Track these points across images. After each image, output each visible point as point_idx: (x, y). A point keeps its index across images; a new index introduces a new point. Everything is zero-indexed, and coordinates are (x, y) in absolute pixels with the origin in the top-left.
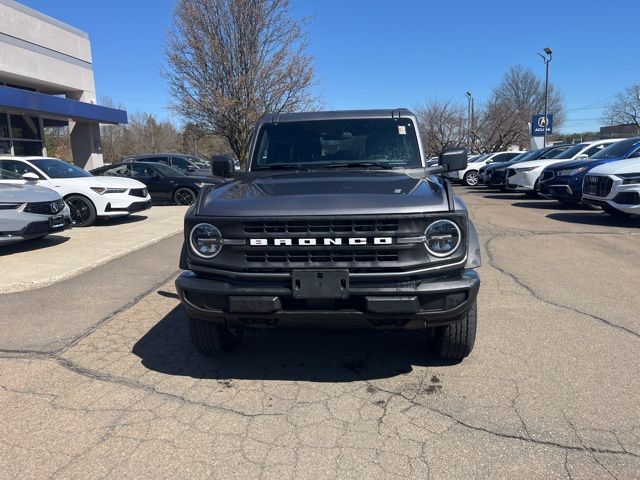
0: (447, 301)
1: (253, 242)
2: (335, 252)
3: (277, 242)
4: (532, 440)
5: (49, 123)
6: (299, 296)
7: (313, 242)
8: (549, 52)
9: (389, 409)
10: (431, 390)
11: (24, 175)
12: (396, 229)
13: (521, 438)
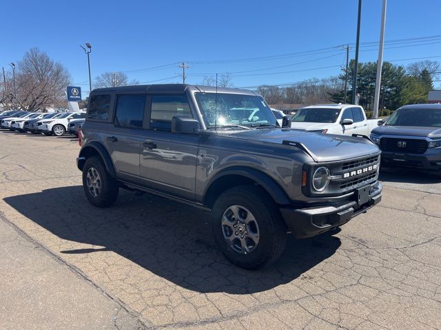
1: (345, 176)
3: (352, 174)
6: (360, 204)
7: (361, 171)
8: (89, 47)
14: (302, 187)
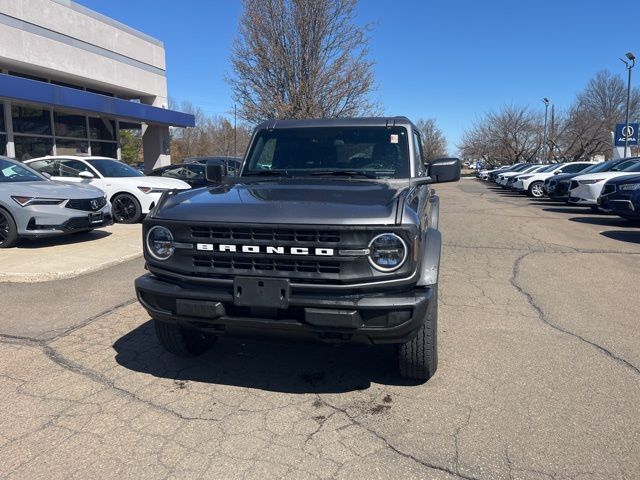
0: (390, 318)
1: (200, 247)
2: (278, 261)
3: (222, 248)
4: (458, 474)
5: (124, 126)
6: (239, 304)
7: (256, 249)
8: (632, 58)
9: (325, 425)
10: (378, 410)
11: (82, 174)
12: (338, 240)
13: (447, 470)
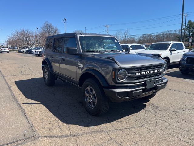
1: (137, 74)
3: (142, 73)
6: (147, 88)
7: (149, 72)
8: (65, 20)
12: (161, 67)
14: (113, 79)
